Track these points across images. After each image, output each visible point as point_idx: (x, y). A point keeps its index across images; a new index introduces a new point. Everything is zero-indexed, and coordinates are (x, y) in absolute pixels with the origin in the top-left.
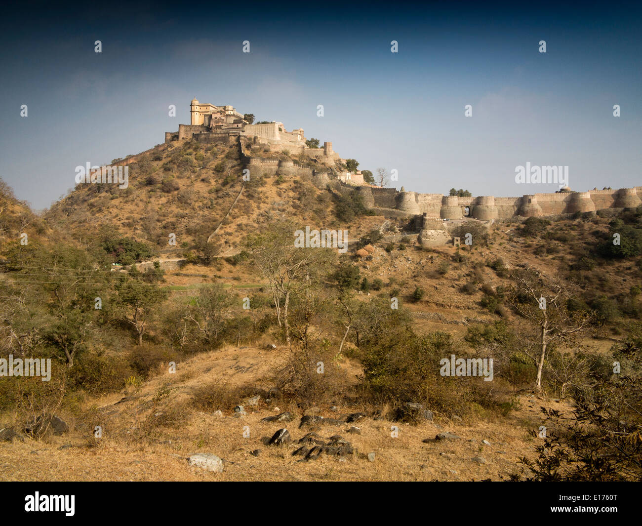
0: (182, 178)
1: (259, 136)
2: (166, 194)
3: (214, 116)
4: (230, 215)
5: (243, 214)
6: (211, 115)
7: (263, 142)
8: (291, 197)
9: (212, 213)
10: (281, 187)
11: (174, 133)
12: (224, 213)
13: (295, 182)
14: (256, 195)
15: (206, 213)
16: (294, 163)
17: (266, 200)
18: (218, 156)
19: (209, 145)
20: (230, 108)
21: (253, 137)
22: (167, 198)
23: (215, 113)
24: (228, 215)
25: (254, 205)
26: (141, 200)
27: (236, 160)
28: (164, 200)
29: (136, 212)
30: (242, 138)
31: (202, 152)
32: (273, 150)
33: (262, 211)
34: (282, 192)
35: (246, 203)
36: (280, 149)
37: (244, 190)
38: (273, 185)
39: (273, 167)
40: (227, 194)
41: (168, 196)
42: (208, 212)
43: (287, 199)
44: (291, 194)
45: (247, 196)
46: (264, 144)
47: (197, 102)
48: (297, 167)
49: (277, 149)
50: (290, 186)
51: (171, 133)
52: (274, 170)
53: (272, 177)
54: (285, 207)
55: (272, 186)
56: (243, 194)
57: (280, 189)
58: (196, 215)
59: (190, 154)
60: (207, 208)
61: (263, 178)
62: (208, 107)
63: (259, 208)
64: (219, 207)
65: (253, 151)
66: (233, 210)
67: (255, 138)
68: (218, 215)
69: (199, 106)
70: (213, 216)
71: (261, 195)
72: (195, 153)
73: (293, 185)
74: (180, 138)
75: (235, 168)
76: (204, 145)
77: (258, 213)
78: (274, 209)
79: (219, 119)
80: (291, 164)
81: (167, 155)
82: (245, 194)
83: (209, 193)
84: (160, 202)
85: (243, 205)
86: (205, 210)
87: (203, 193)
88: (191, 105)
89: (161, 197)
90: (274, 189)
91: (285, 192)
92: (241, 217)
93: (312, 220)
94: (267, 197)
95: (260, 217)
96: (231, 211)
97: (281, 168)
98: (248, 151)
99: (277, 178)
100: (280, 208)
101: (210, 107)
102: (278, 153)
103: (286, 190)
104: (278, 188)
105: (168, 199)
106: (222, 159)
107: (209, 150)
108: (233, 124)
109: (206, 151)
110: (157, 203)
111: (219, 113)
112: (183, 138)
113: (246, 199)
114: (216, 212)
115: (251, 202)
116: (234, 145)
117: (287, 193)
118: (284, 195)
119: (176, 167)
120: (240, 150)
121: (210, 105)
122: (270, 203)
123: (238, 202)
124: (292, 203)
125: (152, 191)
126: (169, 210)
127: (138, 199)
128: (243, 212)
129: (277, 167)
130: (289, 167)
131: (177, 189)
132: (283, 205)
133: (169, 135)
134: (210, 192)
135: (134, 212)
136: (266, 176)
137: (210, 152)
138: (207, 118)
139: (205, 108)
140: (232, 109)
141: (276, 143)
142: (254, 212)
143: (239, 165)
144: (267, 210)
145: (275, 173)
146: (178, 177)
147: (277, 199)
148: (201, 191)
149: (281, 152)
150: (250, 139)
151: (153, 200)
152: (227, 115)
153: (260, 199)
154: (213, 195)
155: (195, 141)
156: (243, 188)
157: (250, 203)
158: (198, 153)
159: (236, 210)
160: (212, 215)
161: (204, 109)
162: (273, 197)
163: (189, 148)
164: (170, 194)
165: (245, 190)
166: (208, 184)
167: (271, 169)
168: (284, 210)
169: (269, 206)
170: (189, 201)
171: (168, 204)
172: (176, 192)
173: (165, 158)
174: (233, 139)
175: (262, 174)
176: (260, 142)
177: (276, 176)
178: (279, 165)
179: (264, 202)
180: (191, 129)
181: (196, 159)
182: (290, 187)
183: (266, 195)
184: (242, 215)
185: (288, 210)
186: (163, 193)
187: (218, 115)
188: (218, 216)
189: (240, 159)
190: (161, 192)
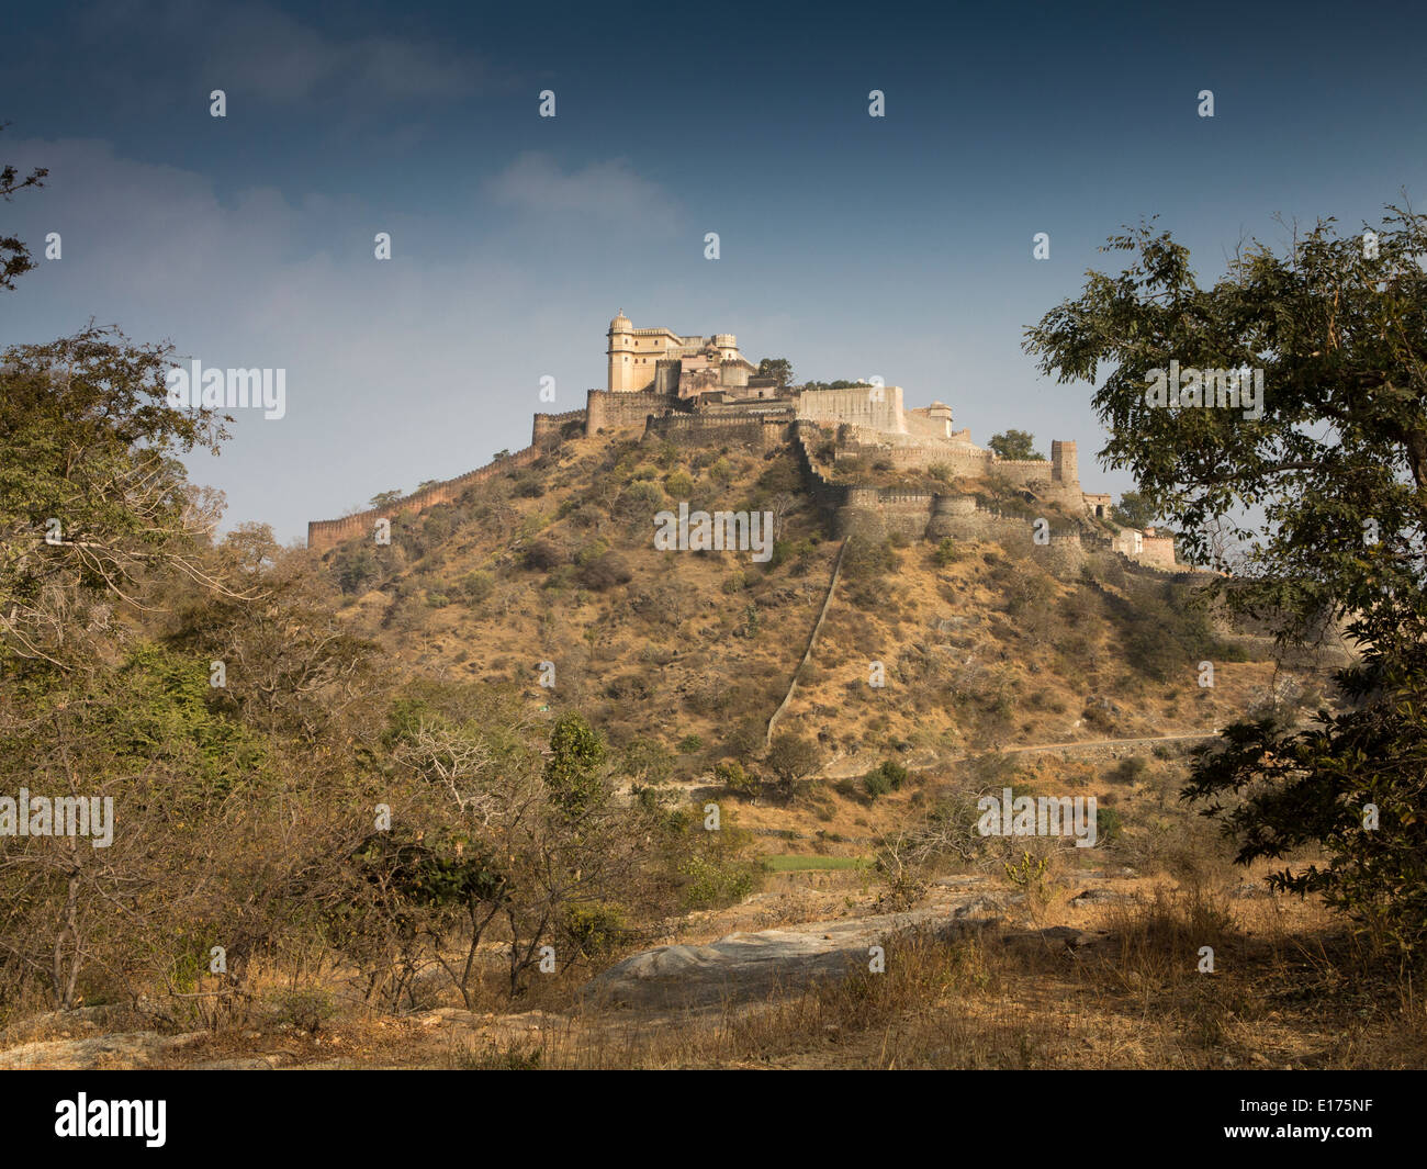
0: (632, 547)
1: (854, 424)
2: (594, 596)
3: (686, 366)
4: (813, 655)
5: (855, 652)
6: (679, 364)
7: (868, 442)
8: (983, 605)
9: (756, 651)
10: (950, 574)
11: (567, 415)
12: (794, 651)
13: (989, 559)
14: (880, 597)
15: (737, 649)
16: (979, 504)
17: (913, 613)
18: (732, 483)
19: (703, 451)
20: (730, 340)
21: (836, 427)
22: (600, 605)
23: (690, 357)
24: (808, 657)
25: (883, 627)
26: (524, 613)
27: (796, 493)
28: (589, 613)
29: (518, 647)
30: (803, 428)
31: (683, 471)
32: (901, 465)
33: (908, 645)
34: (956, 590)
35: (856, 620)
36: (922, 462)
37: (838, 582)
38: (921, 567)
39: (915, 515)
40: (790, 595)
41: (599, 601)
42: (740, 647)
43: (972, 609)
44: (983, 595)
45: (856, 601)
46: (874, 447)
47: (626, 326)
48: (986, 515)
49: (915, 463)
50: (977, 570)
51: (551, 417)
52: (918, 524)
53: (914, 543)
54: (970, 634)
55: (919, 572)
56: (838, 594)
57: (947, 579)
58: (707, 655)
59: (649, 478)
60: (734, 634)
61: (891, 547)
62: (659, 339)
63: (898, 635)
64: (771, 634)
65: (842, 467)
66: (819, 641)
67: (843, 429)
68: (773, 655)
69: (633, 335)
70: (760, 659)
71: (894, 597)
72: (661, 474)
73: (985, 568)
74: (592, 430)
75: (791, 518)
76: (686, 451)
77: (897, 652)
78: (937, 640)
79: (703, 374)
80: (969, 506)
81: (558, 479)
82: (846, 595)
83: (726, 593)
84: (580, 619)
85: (847, 626)
86: (732, 640)
87: (707, 590)
88: (611, 334)
89: (579, 602)
90: (929, 580)
91: (962, 589)
92: (851, 661)
93: (1055, 673)
94: (913, 604)
95: (906, 663)
96: (813, 643)
97: (941, 519)
98: (826, 468)
99: (930, 547)
100: (956, 635)
101: (667, 339)
102: (916, 472)
103: (966, 583)
104: (939, 576)
105: (603, 609)
106: (749, 491)
107: (705, 465)
108: (747, 388)
109: (696, 466)
110: (572, 621)
111: (703, 357)
112: (600, 431)
113: (856, 611)
114: (765, 648)
115: (870, 617)
116: (778, 449)
117: (968, 593)
118: (962, 598)
119: (606, 515)
120: (804, 466)
121: (667, 332)
122: (923, 621)
123: (829, 617)
124: (988, 623)
125: (551, 584)
126: (615, 641)
127: (514, 607)
128: (856, 648)
129: (928, 515)
130: (965, 516)
131: (624, 580)
132: (964, 627)
133: (545, 421)
134: (727, 588)
135: (512, 646)
136: (898, 540)
137: (706, 469)
138: (664, 370)
139: (653, 340)
140: (734, 345)
141: (902, 444)
142: (887, 648)
143: (805, 507)
144: (920, 641)
145: (923, 532)
146: (622, 546)
147: (944, 610)
148: (699, 585)
149: (925, 470)
150: (827, 432)
151: (557, 611)
152: (725, 364)
153: (893, 608)
154: (738, 600)
155: (655, 439)
156: (837, 578)
157: (868, 619)
158: (674, 475)
159: (830, 642)
160: (758, 655)
161: (647, 345)
162: (932, 605)
163: (640, 458)
164: (605, 596)
165: (843, 583)
166: (716, 566)
167: (911, 521)
168: (969, 644)
169: (924, 630)
170: (671, 616)
171: (607, 624)
172: (622, 590)
173: (552, 489)
174: (774, 433)
175: (886, 534)
176: (859, 441)
177: (926, 542)
178: (935, 509)
179: (908, 620)
180: (622, 403)
181: (667, 490)
182: (977, 576)
183: (909, 598)
184: (854, 657)
185: (982, 643)
186: (586, 592)
187: (701, 364)
188: (774, 660)
189: (806, 490)
190: (579, 588)
